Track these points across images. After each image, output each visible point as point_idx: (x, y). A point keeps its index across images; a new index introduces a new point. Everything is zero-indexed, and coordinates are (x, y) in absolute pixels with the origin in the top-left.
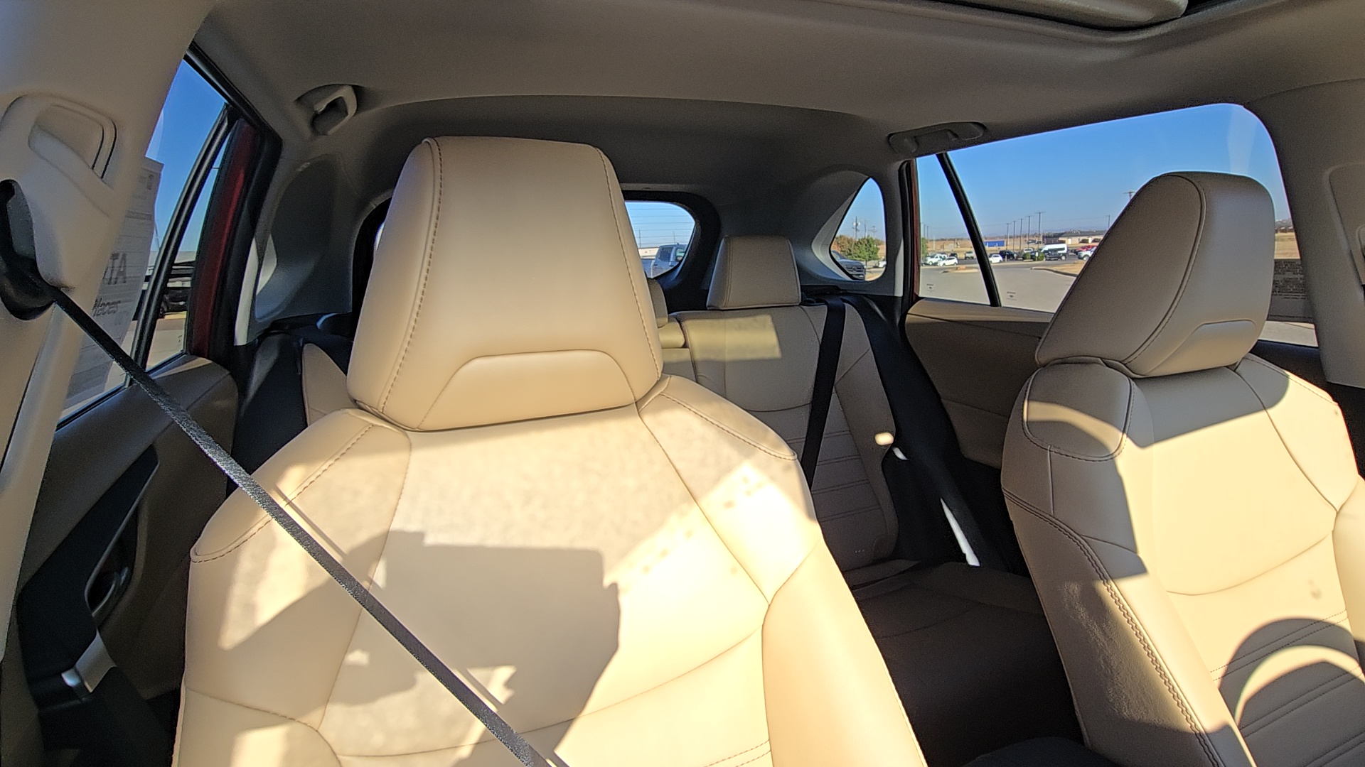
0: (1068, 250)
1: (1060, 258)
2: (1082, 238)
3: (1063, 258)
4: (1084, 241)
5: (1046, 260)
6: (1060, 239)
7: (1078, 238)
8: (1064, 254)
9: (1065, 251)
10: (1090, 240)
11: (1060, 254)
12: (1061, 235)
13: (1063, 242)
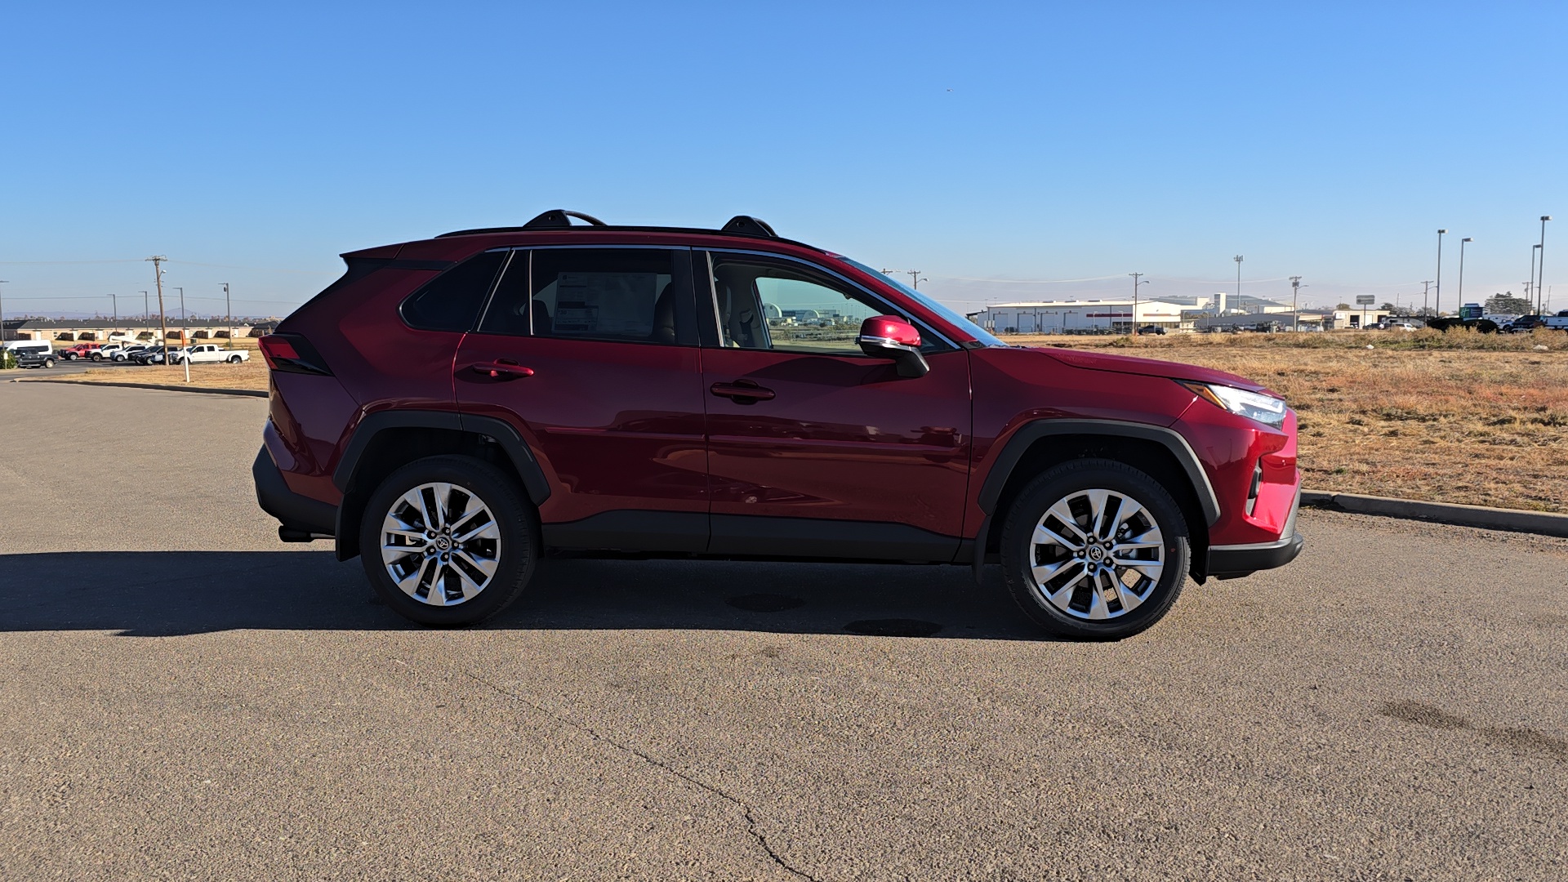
0: (54, 352)
1: (44, 364)
2: (60, 332)
3: (50, 364)
4: (64, 337)
5: (19, 367)
6: (20, 331)
7: (53, 330)
8: (51, 358)
9: (50, 352)
10: (76, 334)
11: (42, 357)
12: (20, 323)
13: (27, 337)
